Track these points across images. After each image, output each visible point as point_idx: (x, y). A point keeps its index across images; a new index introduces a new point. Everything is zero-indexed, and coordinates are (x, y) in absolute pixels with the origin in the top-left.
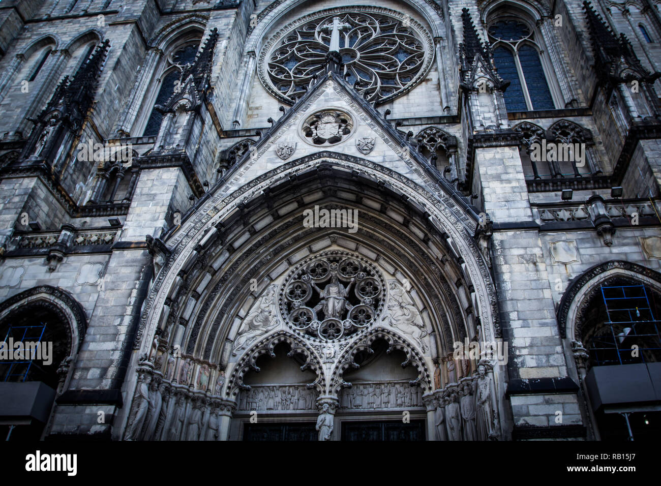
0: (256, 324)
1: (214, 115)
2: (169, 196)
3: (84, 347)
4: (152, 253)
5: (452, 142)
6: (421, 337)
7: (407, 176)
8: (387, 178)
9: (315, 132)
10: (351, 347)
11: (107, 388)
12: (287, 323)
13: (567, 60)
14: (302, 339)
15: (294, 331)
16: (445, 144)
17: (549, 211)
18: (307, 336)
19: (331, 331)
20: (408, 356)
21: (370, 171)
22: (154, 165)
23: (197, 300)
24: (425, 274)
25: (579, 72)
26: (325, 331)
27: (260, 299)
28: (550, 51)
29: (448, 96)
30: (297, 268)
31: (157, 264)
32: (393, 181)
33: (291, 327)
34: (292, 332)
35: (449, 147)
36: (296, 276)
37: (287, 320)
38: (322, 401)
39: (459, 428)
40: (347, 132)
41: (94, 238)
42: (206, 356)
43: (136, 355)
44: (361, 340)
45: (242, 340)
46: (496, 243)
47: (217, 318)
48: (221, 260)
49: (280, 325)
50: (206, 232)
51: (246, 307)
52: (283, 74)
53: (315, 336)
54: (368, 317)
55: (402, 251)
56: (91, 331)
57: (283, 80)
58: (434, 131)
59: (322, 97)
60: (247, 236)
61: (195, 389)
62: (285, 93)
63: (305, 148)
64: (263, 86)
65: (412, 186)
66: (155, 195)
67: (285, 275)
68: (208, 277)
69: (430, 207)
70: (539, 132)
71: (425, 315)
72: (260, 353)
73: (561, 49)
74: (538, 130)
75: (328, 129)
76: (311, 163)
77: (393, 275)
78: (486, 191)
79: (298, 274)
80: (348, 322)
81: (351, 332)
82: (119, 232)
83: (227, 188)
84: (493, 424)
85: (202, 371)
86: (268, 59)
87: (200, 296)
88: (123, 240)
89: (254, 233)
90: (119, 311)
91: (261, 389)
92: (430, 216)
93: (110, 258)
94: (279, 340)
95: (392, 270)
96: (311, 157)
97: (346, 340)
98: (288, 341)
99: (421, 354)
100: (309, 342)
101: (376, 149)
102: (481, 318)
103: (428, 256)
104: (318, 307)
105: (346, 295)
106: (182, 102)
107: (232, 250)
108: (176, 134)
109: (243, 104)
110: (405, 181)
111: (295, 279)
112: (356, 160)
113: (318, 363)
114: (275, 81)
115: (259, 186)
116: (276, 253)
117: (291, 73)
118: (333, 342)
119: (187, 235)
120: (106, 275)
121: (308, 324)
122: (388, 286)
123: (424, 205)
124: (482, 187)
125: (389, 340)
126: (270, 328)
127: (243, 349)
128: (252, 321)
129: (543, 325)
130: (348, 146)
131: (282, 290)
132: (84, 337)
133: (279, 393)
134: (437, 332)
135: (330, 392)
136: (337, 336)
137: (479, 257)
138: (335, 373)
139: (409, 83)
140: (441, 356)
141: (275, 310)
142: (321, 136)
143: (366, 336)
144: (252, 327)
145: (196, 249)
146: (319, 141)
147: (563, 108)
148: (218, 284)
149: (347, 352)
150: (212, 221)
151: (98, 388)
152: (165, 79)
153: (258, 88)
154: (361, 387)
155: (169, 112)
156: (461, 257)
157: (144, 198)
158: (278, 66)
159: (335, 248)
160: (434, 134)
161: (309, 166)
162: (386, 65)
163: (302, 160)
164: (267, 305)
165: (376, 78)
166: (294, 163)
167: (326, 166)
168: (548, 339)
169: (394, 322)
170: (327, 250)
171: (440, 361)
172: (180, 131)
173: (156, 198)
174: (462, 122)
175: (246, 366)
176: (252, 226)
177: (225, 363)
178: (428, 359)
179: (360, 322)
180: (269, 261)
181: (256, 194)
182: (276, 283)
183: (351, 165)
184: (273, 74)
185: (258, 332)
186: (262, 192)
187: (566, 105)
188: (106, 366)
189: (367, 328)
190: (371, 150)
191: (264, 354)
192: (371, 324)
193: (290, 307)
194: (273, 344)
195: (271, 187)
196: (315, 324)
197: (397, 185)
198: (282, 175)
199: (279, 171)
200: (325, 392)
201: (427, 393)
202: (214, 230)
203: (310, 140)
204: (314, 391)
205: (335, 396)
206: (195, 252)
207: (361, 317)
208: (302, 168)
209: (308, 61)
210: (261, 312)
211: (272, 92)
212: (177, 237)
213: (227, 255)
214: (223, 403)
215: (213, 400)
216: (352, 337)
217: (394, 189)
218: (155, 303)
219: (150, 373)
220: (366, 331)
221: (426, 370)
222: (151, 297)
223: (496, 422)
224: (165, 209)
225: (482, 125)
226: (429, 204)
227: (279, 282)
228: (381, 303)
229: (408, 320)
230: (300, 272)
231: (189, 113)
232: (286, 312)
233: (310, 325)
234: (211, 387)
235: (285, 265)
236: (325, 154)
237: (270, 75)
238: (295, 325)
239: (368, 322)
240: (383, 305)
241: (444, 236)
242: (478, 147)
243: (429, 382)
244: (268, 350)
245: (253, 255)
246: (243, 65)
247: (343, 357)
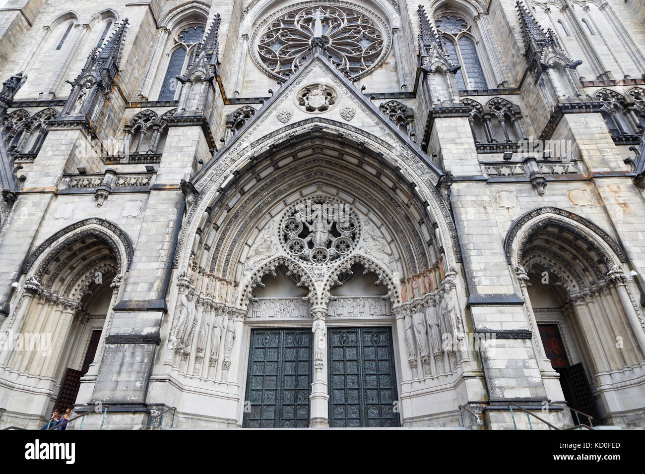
0: (261, 250)
1: (221, 86)
2: (194, 149)
3: (133, 266)
4: (185, 194)
5: (409, 113)
6: (390, 263)
7: (382, 138)
8: (366, 140)
9: (306, 101)
10: (336, 269)
11: (154, 298)
12: (285, 250)
13: (499, 49)
14: (297, 262)
15: (291, 256)
16: (404, 115)
17: (493, 168)
18: (300, 260)
19: (320, 257)
20: (380, 277)
21: (352, 134)
22: (179, 124)
23: (217, 230)
24: (392, 214)
25: (509, 59)
26: (314, 257)
27: (263, 231)
28: (485, 42)
29: (404, 76)
30: (291, 208)
31: (188, 202)
32: (371, 142)
33: (288, 254)
34: (289, 257)
35: (407, 118)
36: (290, 215)
37: (285, 248)
38: (316, 310)
39: (425, 332)
40: (332, 103)
41: (133, 181)
42: (224, 275)
43: (176, 273)
44: (343, 264)
45: (251, 262)
46: (453, 191)
47: (231, 245)
48: (234, 200)
49: (281, 251)
50: (226, 178)
51: (253, 237)
52: (270, 54)
53: (307, 260)
54: (348, 247)
55: (374, 197)
56: (137, 254)
57: (270, 59)
58: (395, 104)
59: (311, 74)
60: (254, 182)
61: (217, 300)
62: (273, 70)
63: (300, 114)
64: (255, 64)
65: (386, 146)
66: (182, 147)
67: (282, 214)
68: (225, 213)
69: (400, 163)
70: (478, 107)
71: (392, 245)
72: (264, 273)
73: (494, 40)
74: (477, 105)
75: (316, 100)
76: (306, 126)
77: (366, 215)
78: (444, 152)
79: (291, 213)
80: (332, 250)
81: (334, 258)
82: (154, 177)
83: (240, 144)
84: (458, 328)
85: (222, 286)
86: (257, 42)
87: (218, 228)
88: (158, 183)
89: (259, 180)
90: (160, 238)
91: (263, 302)
92: (401, 169)
93: (148, 197)
94: (279, 263)
95: (365, 210)
96: (306, 121)
97: (331, 263)
98: (286, 264)
99: (390, 275)
100: (303, 265)
101: (356, 117)
102: (444, 247)
103: (395, 201)
104: (308, 238)
105: (329, 229)
106: (197, 74)
107: (243, 193)
108: (194, 99)
109: (241, 77)
110: (380, 142)
111: (289, 216)
112: (341, 124)
113: (311, 281)
114: (264, 59)
115: (266, 143)
116: (275, 196)
117: (277, 54)
118: (322, 265)
119: (211, 180)
120: (147, 210)
121: (301, 251)
122: (362, 223)
123: (396, 161)
124: (440, 149)
125: (364, 264)
126: (272, 254)
127: (252, 270)
128: (257, 248)
129: (494, 254)
130: (333, 114)
131: (280, 225)
132: (132, 259)
133: (278, 304)
134: (402, 259)
135: (321, 303)
136: (324, 261)
137: (441, 201)
138: (324, 289)
139: (372, 65)
140: (406, 277)
141: (275, 240)
142: (312, 105)
143: (347, 261)
144: (257, 253)
145: (218, 191)
146: (310, 109)
147: (495, 88)
148: (232, 219)
149: (333, 273)
150: (230, 169)
151: (147, 299)
152: (173, 54)
153: (251, 65)
154: (342, 301)
155: (187, 81)
156: (426, 202)
157: (173, 150)
158: (266, 48)
159: (319, 193)
160: (395, 107)
161: (304, 128)
162: (353, 50)
163: (299, 124)
164: (269, 236)
165: (345, 60)
166: (292, 126)
167: (318, 129)
168: (496, 264)
169: (369, 251)
170: (313, 195)
171: (406, 281)
172: (197, 97)
173: (184, 150)
174: (417, 97)
175: (254, 283)
176: (258, 175)
177: (238, 280)
178: (396, 280)
179: (341, 250)
180: (270, 202)
181: (264, 150)
182: (274, 219)
183: (338, 128)
184: (262, 54)
185: (264, 257)
186: (268, 148)
187: (498, 86)
188: (152, 281)
189: (348, 255)
190: (352, 117)
191: (267, 275)
192: (351, 252)
193: (286, 238)
194: (274, 266)
195: (275, 144)
196: (307, 251)
197: (374, 146)
198: (284, 134)
199: (281, 132)
200: (317, 303)
201: (395, 305)
202: (232, 176)
203: (304, 108)
204: (309, 303)
205: (325, 306)
206: (218, 193)
207: (343, 246)
208: (299, 130)
209: (290, 45)
210: (265, 241)
211: (263, 68)
212: (202, 181)
213: (239, 196)
214: (238, 311)
215: (230, 309)
216: (336, 262)
217: (372, 148)
218: (189, 232)
219: (188, 287)
220: (346, 257)
221: (394, 288)
222: (186, 227)
223: (460, 326)
224: (192, 159)
225: (439, 100)
226: (400, 161)
227: (278, 218)
228: (357, 236)
229: (379, 249)
230: (293, 211)
231: (205, 83)
232: (283, 242)
233: (303, 252)
234: (228, 299)
235: (281, 205)
236: (316, 119)
237: (260, 55)
238: (291, 252)
239: (348, 250)
240: (359, 238)
241: (412, 186)
242: (436, 117)
243: (398, 297)
244: (270, 271)
245: (258, 198)
246: (239, 45)
247: (330, 277)
